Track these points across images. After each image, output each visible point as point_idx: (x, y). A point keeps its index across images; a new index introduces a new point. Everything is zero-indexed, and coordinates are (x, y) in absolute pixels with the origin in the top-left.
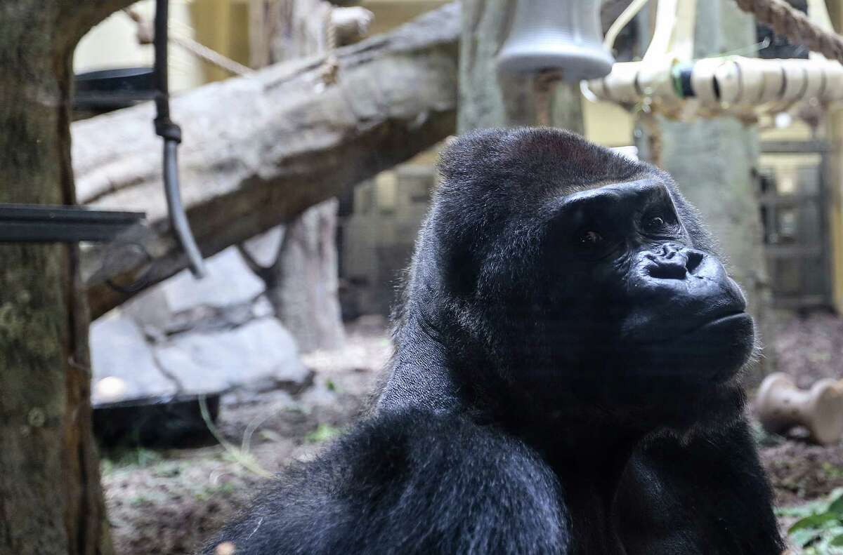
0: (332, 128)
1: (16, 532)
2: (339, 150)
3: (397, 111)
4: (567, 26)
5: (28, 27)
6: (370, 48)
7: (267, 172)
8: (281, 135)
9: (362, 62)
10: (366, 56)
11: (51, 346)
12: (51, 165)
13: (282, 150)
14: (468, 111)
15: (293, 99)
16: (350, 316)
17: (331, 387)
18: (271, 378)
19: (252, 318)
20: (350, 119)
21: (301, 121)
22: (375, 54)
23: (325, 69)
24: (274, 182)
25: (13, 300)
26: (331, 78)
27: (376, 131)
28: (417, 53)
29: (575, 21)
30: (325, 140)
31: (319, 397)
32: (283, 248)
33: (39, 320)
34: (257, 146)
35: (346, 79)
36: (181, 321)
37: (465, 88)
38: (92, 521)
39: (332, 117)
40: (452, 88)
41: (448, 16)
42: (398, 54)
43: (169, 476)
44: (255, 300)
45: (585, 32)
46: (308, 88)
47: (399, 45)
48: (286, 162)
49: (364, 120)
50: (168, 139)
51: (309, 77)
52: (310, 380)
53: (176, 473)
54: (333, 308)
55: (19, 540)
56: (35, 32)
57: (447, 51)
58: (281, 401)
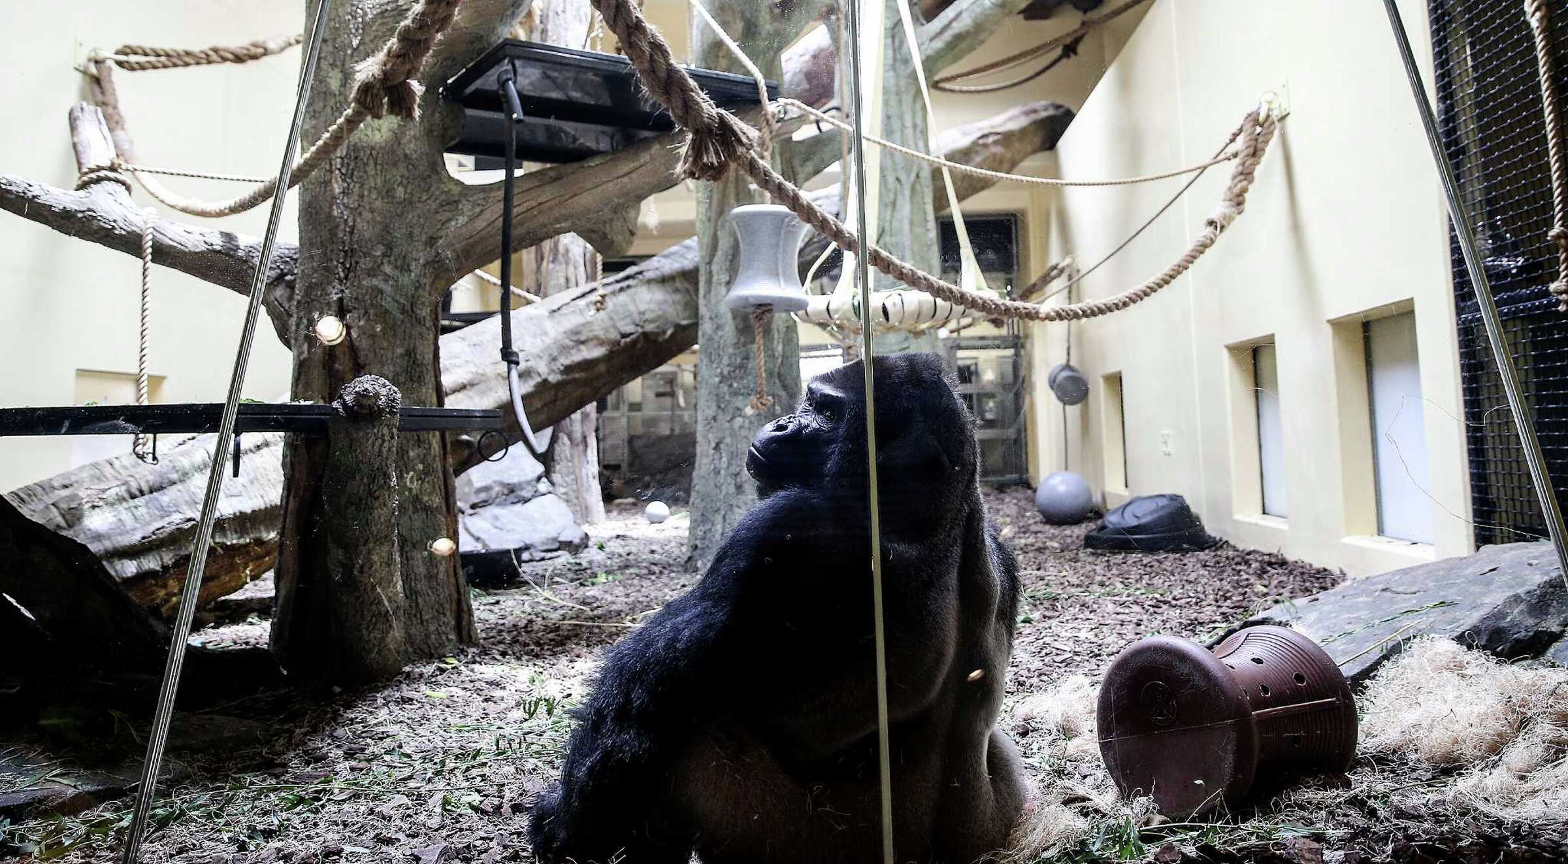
0: (602, 343)
1: (426, 617)
2: (608, 358)
3: (649, 328)
4: (774, 274)
5: (416, 289)
6: (627, 278)
7: (553, 378)
8: (564, 349)
9: (621, 290)
10: (624, 284)
11: (437, 500)
12: (430, 379)
13: (565, 361)
14: (706, 327)
15: (571, 321)
16: (609, 497)
17: (601, 548)
18: (555, 539)
19: (537, 494)
20: (614, 335)
21: (578, 339)
22: (630, 282)
23: (594, 297)
24: (559, 385)
25: (414, 469)
26: (600, 305)
27: (634, 343)
28: (664, 280)
29: (780, 271)
30: (597, 352)
31: (591, 555)
32: (554, 440)
33: (428, 482)
34: (546, 358)
35: (610, 303)
36: (483, 496)
37: (703, 310)
38: (465, 616)
39: (601, 334)
40: (692, 308)
41: (688, 248)
42: (649, 281)
43: (493, 604)
44: (539, 479)
45: (788, 279)
46: (581, 312)
47: (650, 275)
48: (568, 369)
49: (624, 336)
50: (510, 362)
51: (582, 303)
52: (585, 542)
53: (498, 602)
54: (596, 488)
55: (427, 621)
56: (420, 291)
57: (690, 276)
58: (564, 557)
